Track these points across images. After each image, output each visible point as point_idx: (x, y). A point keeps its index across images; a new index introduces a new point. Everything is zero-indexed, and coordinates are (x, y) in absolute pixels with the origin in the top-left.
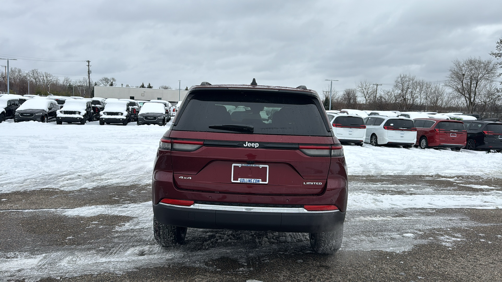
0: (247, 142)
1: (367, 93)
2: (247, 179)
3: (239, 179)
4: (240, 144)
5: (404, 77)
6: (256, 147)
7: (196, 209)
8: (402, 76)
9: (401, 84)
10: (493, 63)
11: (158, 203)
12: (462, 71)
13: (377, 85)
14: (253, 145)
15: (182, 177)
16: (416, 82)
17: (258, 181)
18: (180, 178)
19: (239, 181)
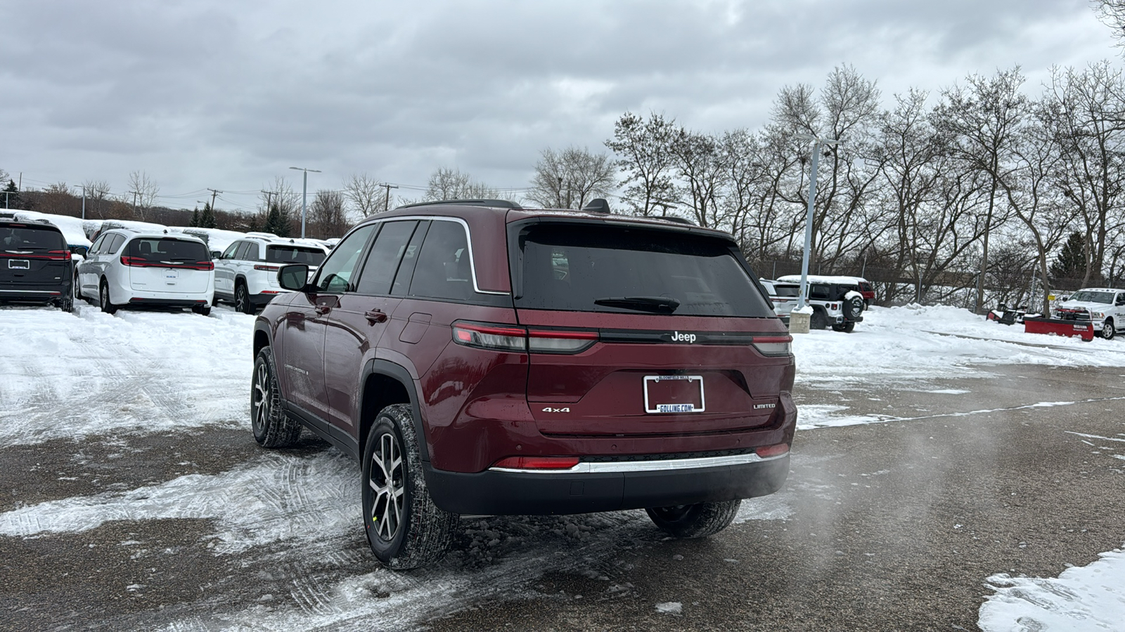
0: (676, 333)
1: (369, 201)
2: (672, 405)
3: (659, 406)
4: (666, 336)
5: (448, 175)
6: (691, 342)
7: (585, 473)
8: (443, 172)
9: (440, 190)
10: (608, 161)
11: (486, 469)
12: (557, 171)
13: (389, 187)
14: (686, 337)
15: (550, 410)
16: (471, 187)
17: (690, 408)
18: (544, 410)
19: (658, 411)
